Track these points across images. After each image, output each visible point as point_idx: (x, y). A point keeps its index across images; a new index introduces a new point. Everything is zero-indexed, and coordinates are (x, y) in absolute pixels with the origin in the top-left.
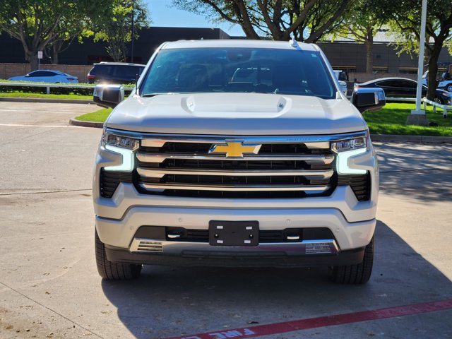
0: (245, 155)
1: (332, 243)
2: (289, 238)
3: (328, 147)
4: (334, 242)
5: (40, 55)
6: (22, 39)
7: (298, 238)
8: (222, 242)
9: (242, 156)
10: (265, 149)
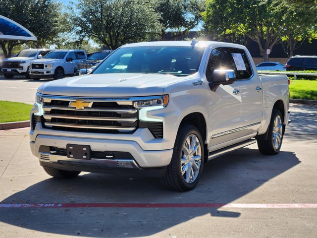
0: (85, 108)
1: (132, 162)
2: (107, 157)
3: (132, 104)
4: (133, 161)
5: (268, 52)
6: (258, 41)
7: (112, 157)
8: (72, 156)
9: (83, 108)
10: (95, 105)
